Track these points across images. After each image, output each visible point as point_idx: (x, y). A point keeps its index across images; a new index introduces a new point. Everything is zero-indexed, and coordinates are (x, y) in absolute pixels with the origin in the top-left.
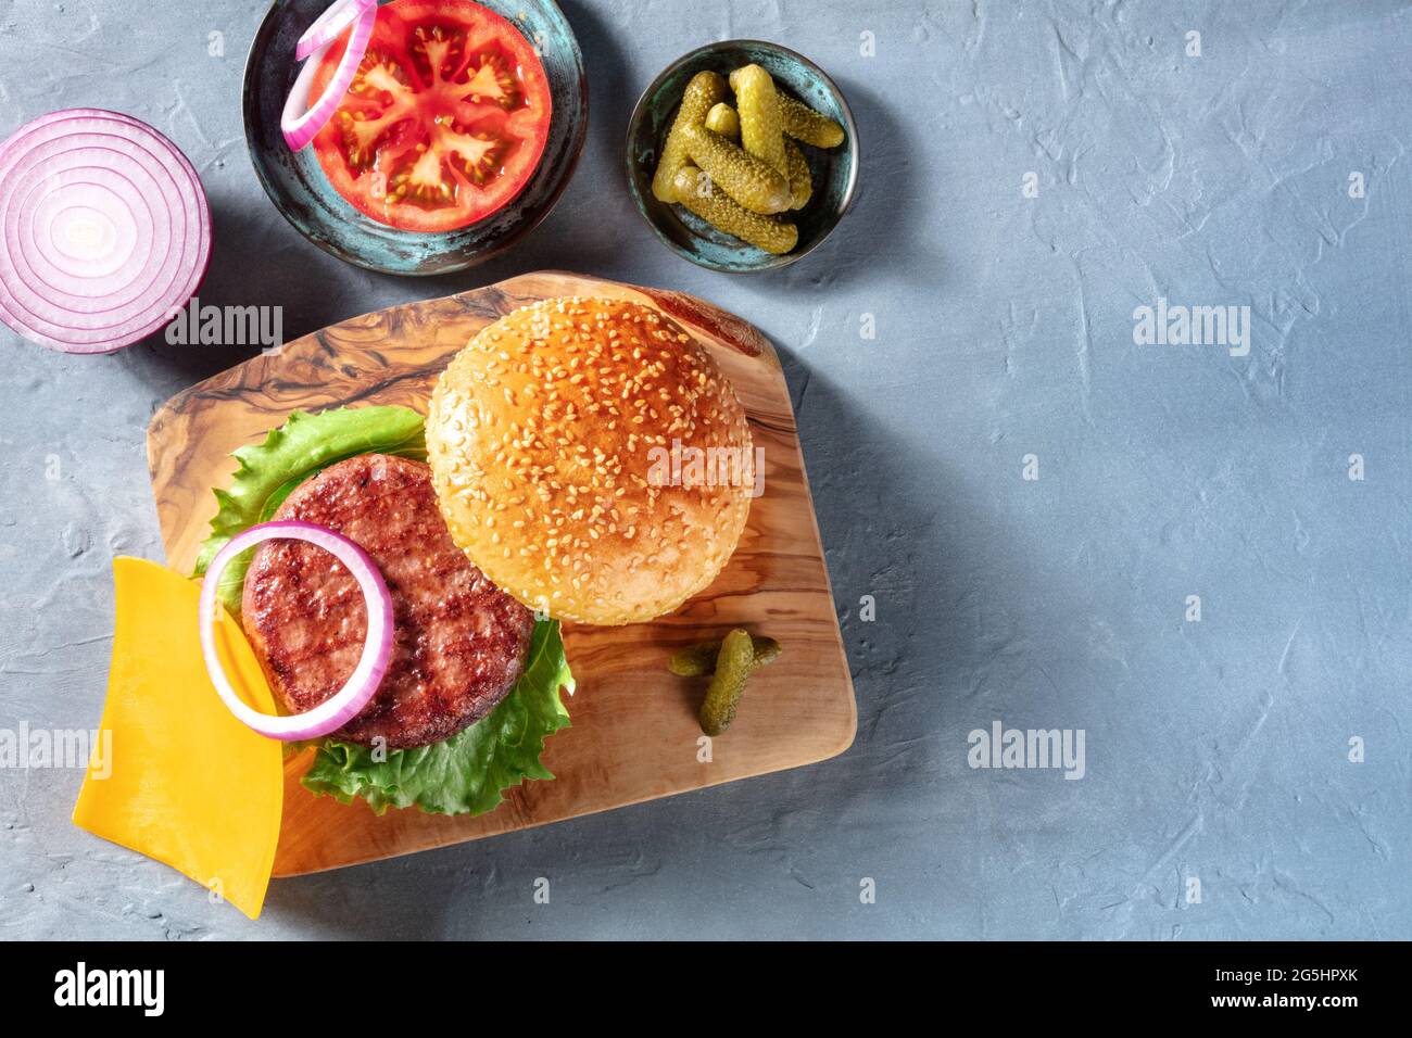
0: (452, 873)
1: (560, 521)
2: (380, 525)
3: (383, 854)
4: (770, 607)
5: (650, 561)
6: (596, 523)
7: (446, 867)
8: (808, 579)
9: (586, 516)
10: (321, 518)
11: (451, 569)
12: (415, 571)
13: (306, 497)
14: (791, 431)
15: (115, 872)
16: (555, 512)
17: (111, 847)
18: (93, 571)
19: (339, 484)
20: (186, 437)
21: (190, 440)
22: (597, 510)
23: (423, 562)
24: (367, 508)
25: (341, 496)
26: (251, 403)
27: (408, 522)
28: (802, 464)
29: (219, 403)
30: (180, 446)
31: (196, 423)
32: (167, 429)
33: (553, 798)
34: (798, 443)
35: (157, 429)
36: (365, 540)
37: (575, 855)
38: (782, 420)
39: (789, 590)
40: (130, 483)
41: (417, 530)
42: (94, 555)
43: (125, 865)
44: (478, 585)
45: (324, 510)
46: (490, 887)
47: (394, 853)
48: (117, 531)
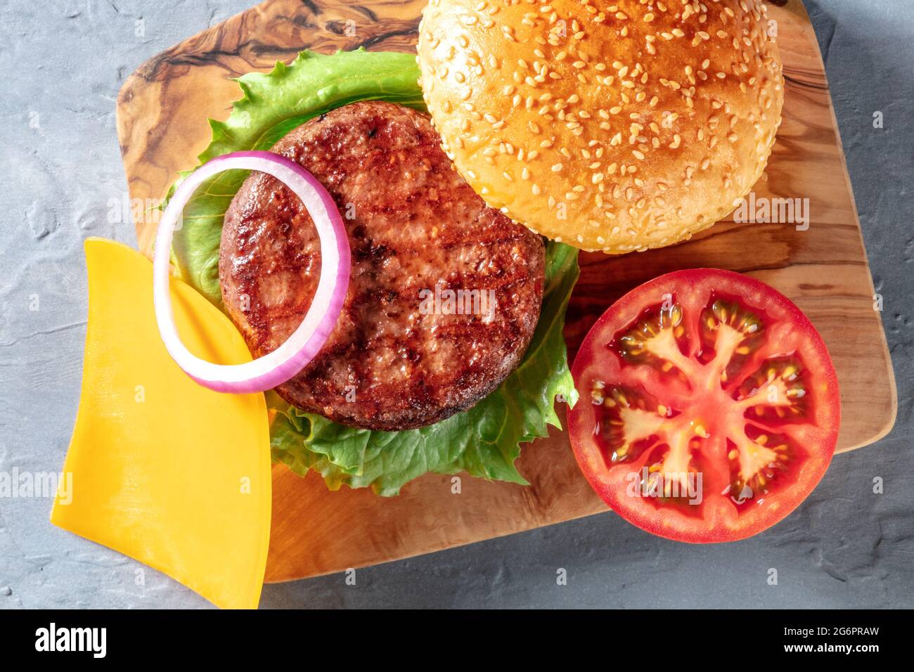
0: (455, 573)
1: (599, 153)
2: (388, 183)
3: (385, 558)
4: (803, 281)
5: (704, 167)
6: (637, 143)
7: (449, 566)
8: (843, 250)
9: (625, 139)
10: (324, 164)
11: (458, 243)
12: (419, 239)
13: (310, 139)
14: (821, 87)
15: (96, 574)
16: (592, 143)
17: (94, 547)
18: (59, 254)
19: (345, 131)
20: (159, 108)
21: (162, 112)
22: (635, 129)
23: (428, 231)
24: (376, 162)
25: (348, 144)
26: (228, 68)
27: (419, 184)
28: (834, 124)
29: (193, 68)
30: (152, 119)
31: (169, 92)
32: (137, 98)
33: (568, 494)
34: (830, 101)
35: (127, 99)
36: (369, 196)
37: (589, 552)
38: (811, 75)
39: (823, 263)
40: (97, 157)
41: (427, 193)
42: (61, 236)
43: (107, 567)
44: (486, 266)
45: (328, 156)
46: (497, 587)
47: (397, 556)
48: (85, 209)
